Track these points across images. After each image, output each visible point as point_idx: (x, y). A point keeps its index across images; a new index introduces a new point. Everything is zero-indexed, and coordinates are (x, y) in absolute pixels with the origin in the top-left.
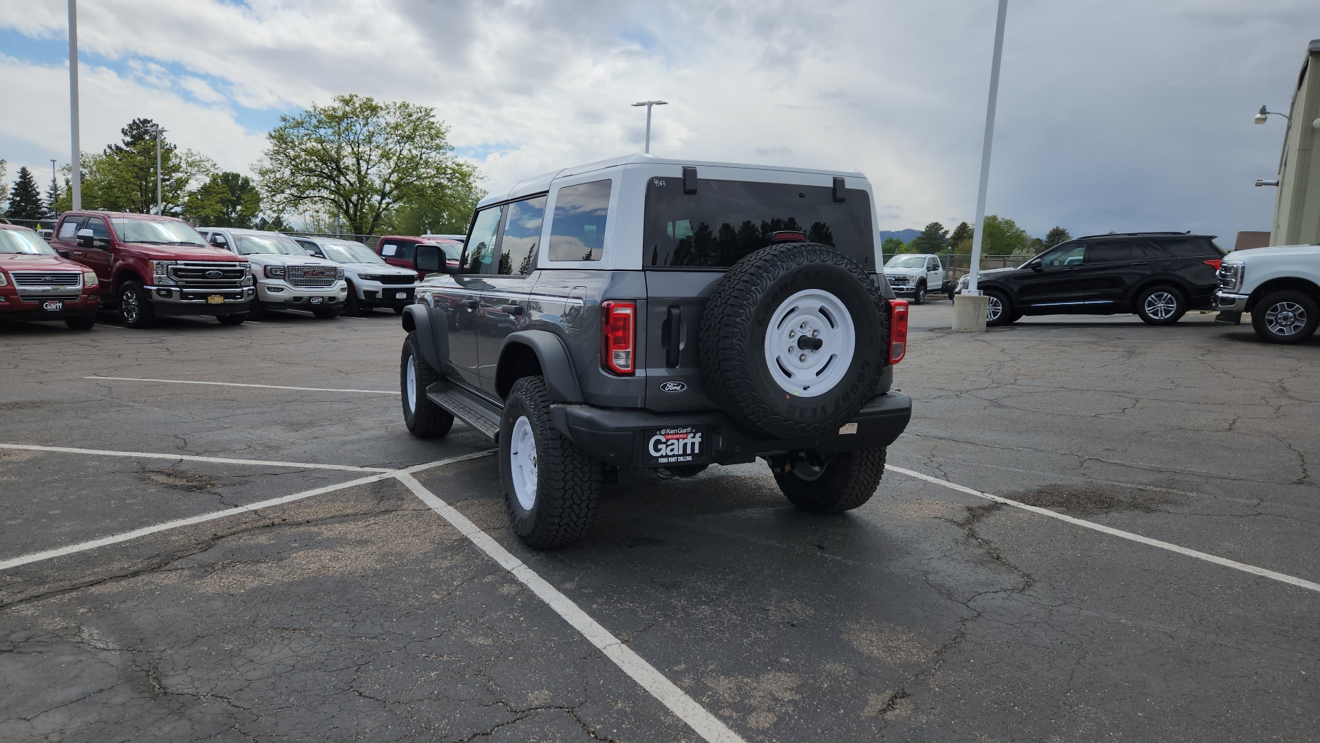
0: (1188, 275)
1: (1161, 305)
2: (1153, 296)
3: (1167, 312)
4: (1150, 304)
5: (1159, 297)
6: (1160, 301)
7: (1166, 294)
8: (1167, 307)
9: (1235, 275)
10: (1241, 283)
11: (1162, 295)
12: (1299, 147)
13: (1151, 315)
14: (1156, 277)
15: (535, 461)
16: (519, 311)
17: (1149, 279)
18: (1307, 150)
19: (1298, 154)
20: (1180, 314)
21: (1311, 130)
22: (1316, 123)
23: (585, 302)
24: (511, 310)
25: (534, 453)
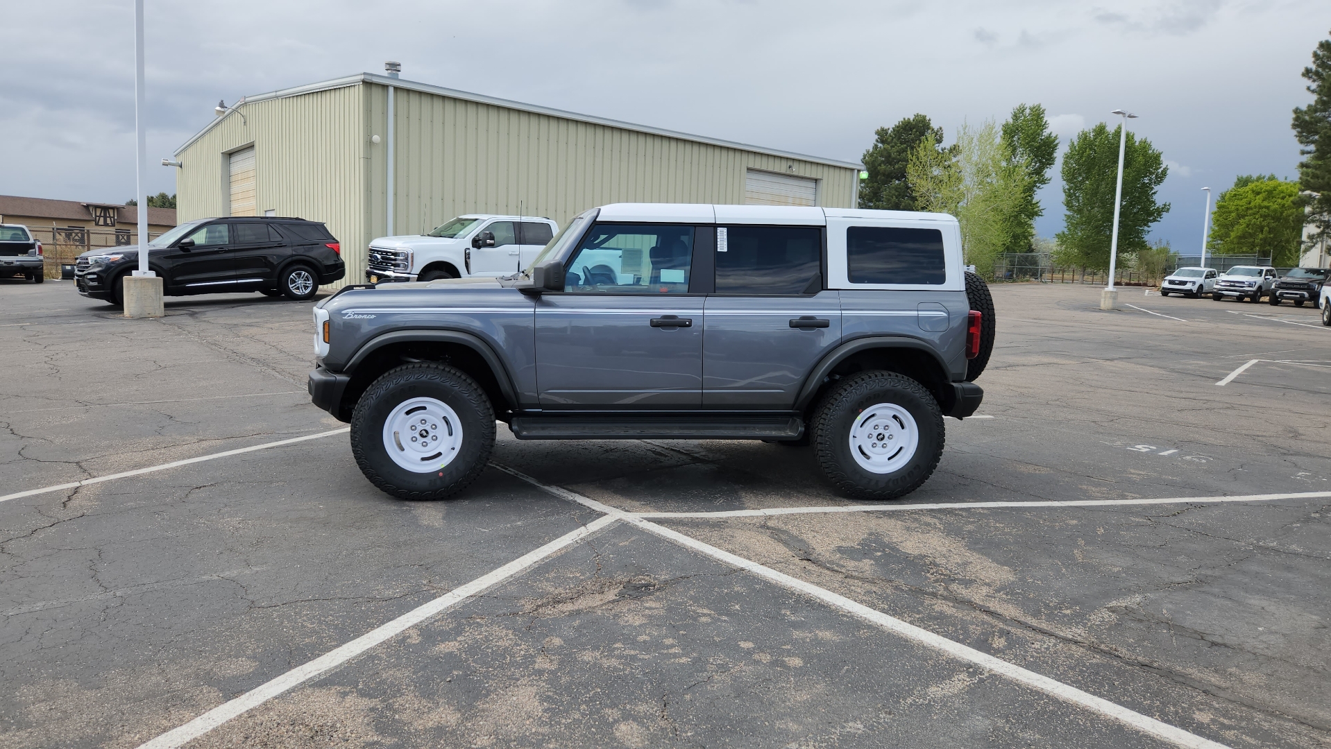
0: (315, 253)
1: (300, 282)
2: (293, 274)
3: (306, 287)
4: (293, 281)
6: (299, 278)
7: (303, 273)
8: (305, 283)
9: (406, 259)
10: (412, 265)
11: (300, 274)
12: (362, 156)
13: (295, 291)
14: (294, 258)
15: (881, 436)
16: (824, 324)
17: (290, 259)
18: (368, 159)
19: (362, 160)
20: (315, 288)
21: (369, 143)
22: (376, 138)
23: (949, 313)
24: (808, 324)
25: (881, 430)
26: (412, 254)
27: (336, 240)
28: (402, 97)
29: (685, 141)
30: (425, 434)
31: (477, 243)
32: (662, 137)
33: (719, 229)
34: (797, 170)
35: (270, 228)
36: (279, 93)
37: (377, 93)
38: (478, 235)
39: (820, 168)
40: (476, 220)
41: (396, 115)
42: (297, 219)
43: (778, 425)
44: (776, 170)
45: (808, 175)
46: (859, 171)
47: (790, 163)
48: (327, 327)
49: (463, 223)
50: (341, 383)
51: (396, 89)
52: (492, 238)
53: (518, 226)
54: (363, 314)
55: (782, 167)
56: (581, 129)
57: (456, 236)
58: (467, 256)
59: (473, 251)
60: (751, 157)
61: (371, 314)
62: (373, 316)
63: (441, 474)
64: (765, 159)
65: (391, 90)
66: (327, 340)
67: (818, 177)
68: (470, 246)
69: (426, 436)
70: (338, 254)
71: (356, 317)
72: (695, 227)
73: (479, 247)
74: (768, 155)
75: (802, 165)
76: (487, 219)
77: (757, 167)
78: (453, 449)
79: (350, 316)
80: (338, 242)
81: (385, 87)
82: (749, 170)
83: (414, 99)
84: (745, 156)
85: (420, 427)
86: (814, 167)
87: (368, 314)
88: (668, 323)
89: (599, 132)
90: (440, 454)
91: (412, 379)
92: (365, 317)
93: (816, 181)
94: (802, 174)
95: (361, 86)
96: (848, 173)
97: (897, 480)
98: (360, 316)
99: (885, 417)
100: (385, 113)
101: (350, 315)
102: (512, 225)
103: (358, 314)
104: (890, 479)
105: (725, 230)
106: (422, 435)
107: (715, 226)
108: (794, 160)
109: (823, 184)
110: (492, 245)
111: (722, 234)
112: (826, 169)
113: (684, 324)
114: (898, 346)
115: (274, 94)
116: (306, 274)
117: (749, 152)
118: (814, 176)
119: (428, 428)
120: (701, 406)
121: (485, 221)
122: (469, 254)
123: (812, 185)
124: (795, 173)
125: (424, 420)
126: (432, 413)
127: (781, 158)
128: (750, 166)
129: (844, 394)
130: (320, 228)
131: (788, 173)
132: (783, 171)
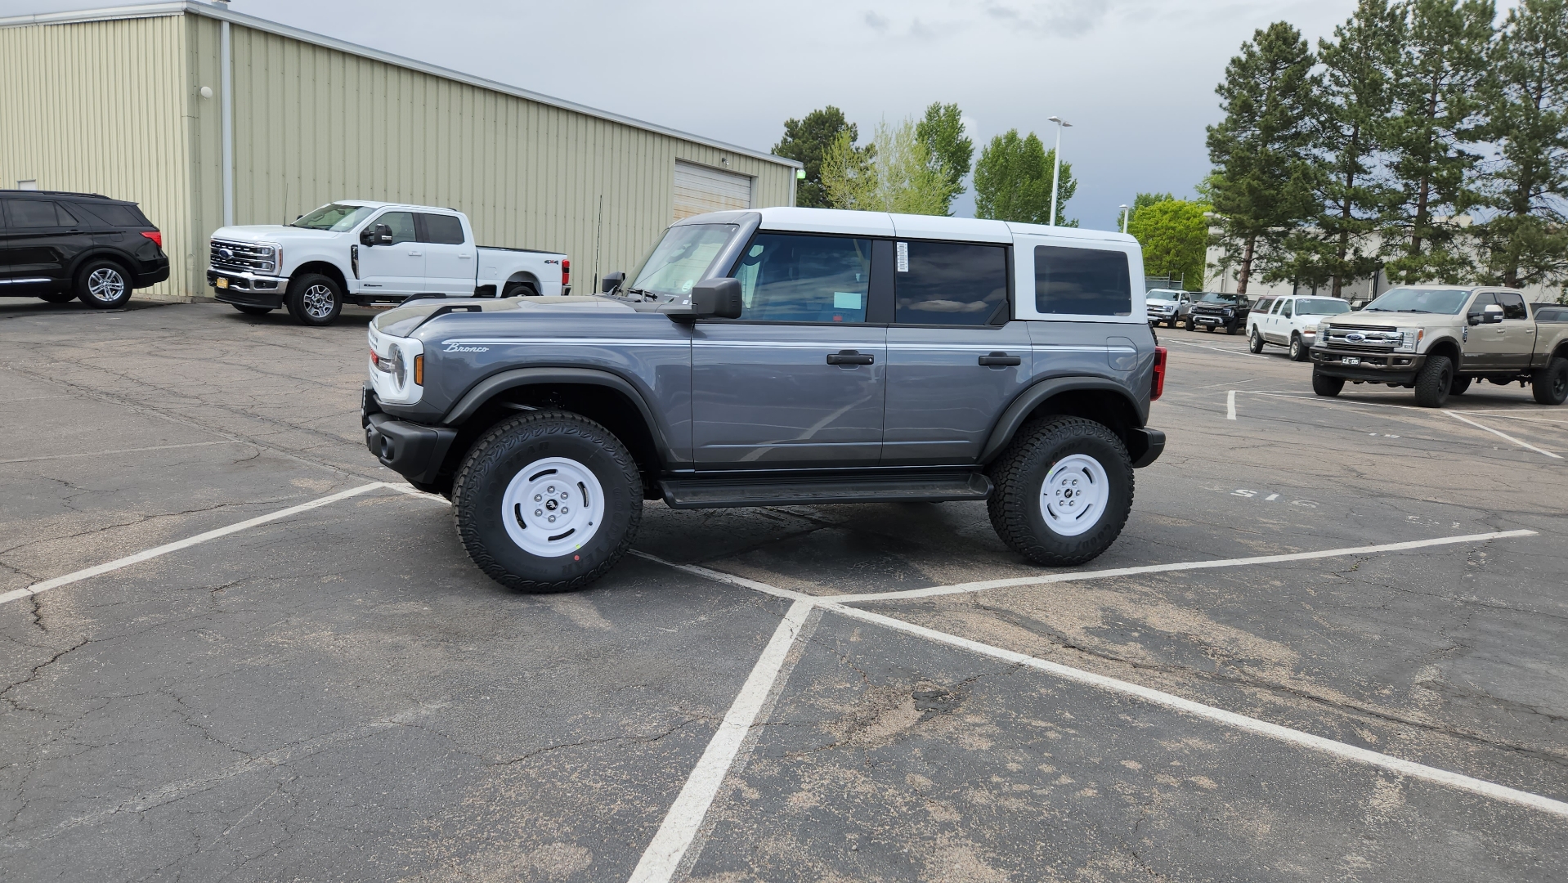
0: (125, 244)
1: (105, 284)
2: (95, 273)
3: (114, 291)
4: (95, 283)
5: (104, 274)
6: (104, 278)
7: (110, 271)
8: (113, 286)
11: (105, 273)
12: (185, 113)
13: (98, 296)
14: (96, 250)
15: (1069, 492)
16: (1014, 362)
17: (90, 252)
18: (195, 118)
19: (186, 120)
20: (127, 293)
21: (196, 97)
22: (206, 90)
23: (1137, 350)
24: (997, 361)
25: (1069, 486)
26: (281, 251)
27: (155, 228)
28: (242, 37)
29: (604, 121)
30: (553, 506)
31: (367, 238)
32: (577, 114)
33: (899, 244)
34: (732, 164)
35: (58, 208)
36: (38, 18)
37: (205, 30)
38: (367, 229)
39: (755, 163)
40: (357, 208)
41: (233, 61)
42: (95, 196)
43: (957, 483)
44: (709, 163)
45: (742, 171)
46: (796, 169)
47: (723, 156)
48: (419, 363)
49: (343, 211)
50: (444, 440)
51: (233, 25)
52: (389, 233)
53: (418, 218)
54: (471, 346)
55: (714, 160)
56: (479, 96)
57: (332, 228)
58: (354, 255)
59: (362, 248)
60: (680, 146)
61: (483, 346)
62: (485, 349)
63: (577, 558)
64: (695, 149)
65: (226, 27)
66: (419, 381)
67: (754, 174)
68: (357, 242)
69: (554, 509)
70: (158, 246)
71: (461, 349)
72: (872, 240)
73: (370, 244)
74: (699, 145)
75: (736, 159)
76: (377, 209)
77: (687, 158)
78: (591, 524)
79: (453, 348)
80: (158, 231)
81: (217, 22)
82: (678, 161)
83: (258, 42)
84: (673, 144)
85: (547, 497)
86: (749, 162)
87: (477, 346)
88: (847, 360)
89: (501, 102)
90: (572, 531)
91: (544, 434)
92: (474, 349)
93: (751, 178)
94: (736, 169)
95: (183, 19)
96: (786, 171)
97: (1087, 542)
98: (467, 349)
99: (1075, 470)
100: (217, 57)
101: (454, 346)
102: (411, 215)
103: (465, 346)
104: (1080, 542)
105: (905, 245)
106: (549, 508)
107: (895, 240)
108: (727, 152)
109: (759, 182)
110: (388, 243)
111: (902, 249)
112: (762, 165)
113: (864, 360)
114: (1089, 387)
115: (31, 18)
116: (115, 273)
117: (677, 139)
118: (749, 173)
119: (557, 498)
120: (879, 462)
121: (374, 210)
122: (357, 251)
123: (746, 183)
124: (729, 168)
125: (551, 487)
126: (564, 478)
127: (713, 148)
128: (680, 156)
129: (1038, 444)
130: (132, 209)
131: (721, 166)
132: (716, 165)
